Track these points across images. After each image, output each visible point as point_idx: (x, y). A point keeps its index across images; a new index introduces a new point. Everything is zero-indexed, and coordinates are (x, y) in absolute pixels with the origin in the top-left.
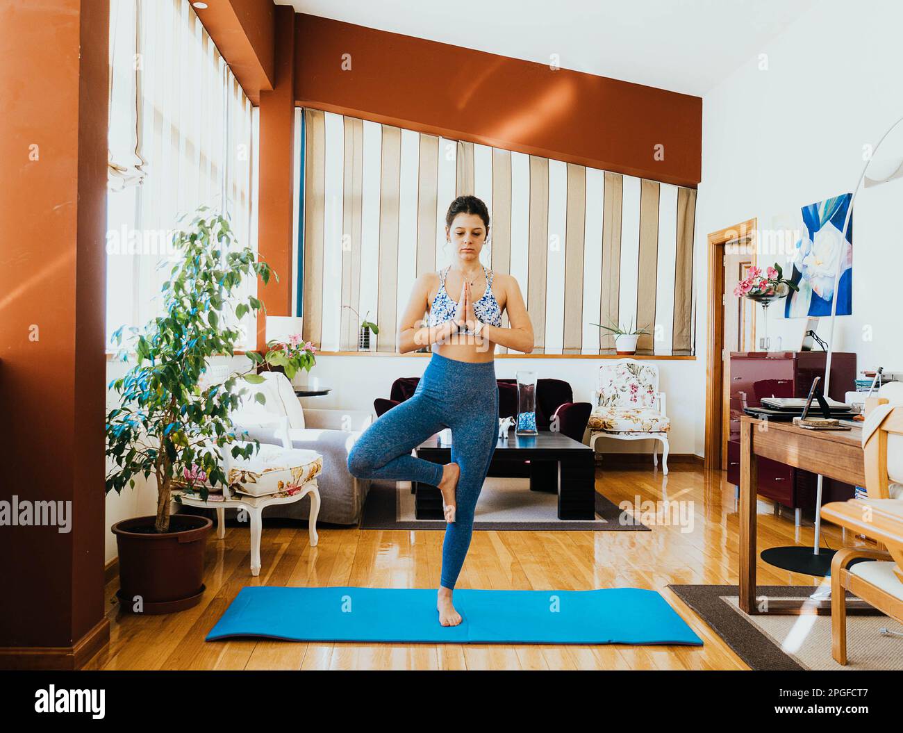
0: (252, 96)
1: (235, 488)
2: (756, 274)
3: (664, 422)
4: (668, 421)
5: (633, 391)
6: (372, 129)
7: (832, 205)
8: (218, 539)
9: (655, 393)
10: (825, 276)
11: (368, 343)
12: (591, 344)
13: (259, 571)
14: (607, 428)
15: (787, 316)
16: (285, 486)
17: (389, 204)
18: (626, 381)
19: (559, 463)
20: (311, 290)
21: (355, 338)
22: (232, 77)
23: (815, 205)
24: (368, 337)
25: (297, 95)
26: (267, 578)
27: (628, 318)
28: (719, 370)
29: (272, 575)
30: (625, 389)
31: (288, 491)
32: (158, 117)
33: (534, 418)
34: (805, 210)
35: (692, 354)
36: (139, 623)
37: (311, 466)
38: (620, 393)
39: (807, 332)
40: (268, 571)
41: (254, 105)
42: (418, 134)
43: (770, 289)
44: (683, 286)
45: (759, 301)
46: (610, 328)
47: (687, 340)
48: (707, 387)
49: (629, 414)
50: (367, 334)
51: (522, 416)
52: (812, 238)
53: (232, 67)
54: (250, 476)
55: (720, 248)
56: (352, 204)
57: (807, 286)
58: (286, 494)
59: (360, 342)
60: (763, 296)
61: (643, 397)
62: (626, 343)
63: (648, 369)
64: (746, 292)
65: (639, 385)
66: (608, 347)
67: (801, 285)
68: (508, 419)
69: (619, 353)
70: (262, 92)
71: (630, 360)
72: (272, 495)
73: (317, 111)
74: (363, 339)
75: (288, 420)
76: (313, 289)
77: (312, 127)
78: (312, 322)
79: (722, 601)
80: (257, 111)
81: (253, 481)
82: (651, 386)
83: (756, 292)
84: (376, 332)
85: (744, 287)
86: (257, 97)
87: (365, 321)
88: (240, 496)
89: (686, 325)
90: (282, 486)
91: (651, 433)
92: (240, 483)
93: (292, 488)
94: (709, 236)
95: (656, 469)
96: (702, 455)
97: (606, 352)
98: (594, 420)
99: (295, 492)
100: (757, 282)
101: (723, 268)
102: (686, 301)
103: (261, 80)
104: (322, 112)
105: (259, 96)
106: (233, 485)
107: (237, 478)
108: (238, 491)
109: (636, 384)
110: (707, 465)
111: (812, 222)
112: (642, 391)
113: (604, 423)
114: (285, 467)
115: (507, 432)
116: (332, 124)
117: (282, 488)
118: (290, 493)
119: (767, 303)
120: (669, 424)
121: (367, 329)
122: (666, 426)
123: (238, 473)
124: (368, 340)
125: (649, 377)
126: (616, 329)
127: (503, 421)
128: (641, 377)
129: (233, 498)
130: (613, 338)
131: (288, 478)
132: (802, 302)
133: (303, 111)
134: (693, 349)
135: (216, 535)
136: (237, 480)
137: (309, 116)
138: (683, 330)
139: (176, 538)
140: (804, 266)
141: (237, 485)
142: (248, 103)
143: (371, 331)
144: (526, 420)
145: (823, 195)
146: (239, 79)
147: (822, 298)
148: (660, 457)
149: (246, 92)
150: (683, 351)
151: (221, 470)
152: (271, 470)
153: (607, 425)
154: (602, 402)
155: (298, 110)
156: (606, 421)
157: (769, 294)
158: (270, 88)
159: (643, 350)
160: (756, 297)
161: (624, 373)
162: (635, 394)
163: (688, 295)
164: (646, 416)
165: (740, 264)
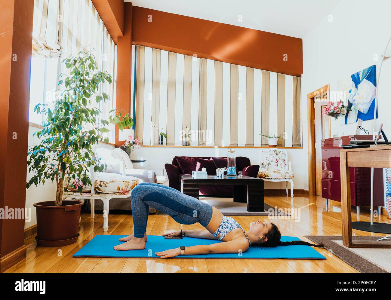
0: (115, 39)
1: (97, 189)
2: (332, 104)
3: (291, 174)
4: (293, 173)
5: (277, 162)
6: (164, 54)
7: (366, 72)
8: (91, 218)
9: (286, 163)
10: (364, 103)
11: (163, 142)
12: (258, 142)
13: (107, 230)
14: (266, 177)
15: (346, 123)
16: (121, 189)
17: (171, 84)
18: (273, 157)
19: (248, 185)
20: (138, 120)
21: (157, 140)
22: (106, 29)
23: (358, 74)
24: (162, 140)
25: (133, 39)
26: (111, 233)
27: (273, 131)
28: (314, 152)
29: (114, 231)
30: (273, 161)
31: (122, 192)
32: (70, 34)
33: (235, 169)
34: (353, 76)
35: (301, 146)
36: (44, 250)
37: (134, 182)
38: (271, 163)
39: (358, 126)
40: (112, 230)
41: (115, 44)
42: (184, 55)
43: (338, 111)
44: (296, 118)
45: (333, 116)
46: (265, 136)
47: (299, 141)
48: (309, 160)
49: (275, 171)
50: (162, 138)
51: (230, 168)
52: (357, 87)
53: (106, 25)
54: (104, 183)
55: (312, 100)
56: (156, 84)
57: (355, 109)
58: (121, 194)
59: (159, 141)
60: (335, 114)
61: (281, 164)
62: (273, 141)
63: (283, 152)
64: (328, 112)
65: (279, 159)
66: (265, 144)
67: (352, 108)
68: (224, 168)
69: (269, 146)
70: (118, 37)
71: (275, 149)
72: (114, 193)
73: (142, 46)
74: (160, 140)
75: (124, 162)
76: (139, 120)
77: (139, 53)
78: (139, 134)
79: (333, 242)
80: (116, 46)
81: (105, 186)
82: (284, 159)
83: (332, 112)
84: (166, 137)
85: (327, 110)
86: (116, 40)
87: (161, 133)
88: (99, 193)
89: (298, 134)
90: (119, 189)
91: (286, 178)
92: (99, 187)
93: (124, 191)
94: (307, 95)
95: (287, 196)
96: (307, 189)
97: (264, 146)
98: (260, 173)
99: (126, 193)
100: (332, 108)
101: (314, 109)
102: (298, 124)
103: (118, 32)
104: (143, 47)
105: (117, 39)
106: (96, 188)
107: (97, 184)
108: (98, 191)
109: (278, 159)
110: (310, 194)
111: (356, 80)
112: (280, 162)
113: (265, 174)
114: (121, 181)
115: (223, 174)
116: (148, 52)
117: (119, 190)
118: (123, 193)
119: (337, 117)
120: (293, 175)
121: (162, 136)
122: (292, 176)
123: (98, 182)
124: (163, 141)
125: (283, 156)
126: (268, 136)
127: (221, 170)
128: (280, 155)
129: (96, 194)
130: (267, 140)
131: (122, 186)
132: (353, 115)
133: (136, 46)
134: (301, 145)
135: (91, 217)
136: (98, 185)
137: (138, 48)
138: (297, 137)
139: (64, 208)
140: (353, 100)
141: (98, 188)
142: (113, 43)
143: (164, 137)
144: (232, 170)
145: (362, 67)
146: (109, 31)
147: (363, 113)
148: (289, 191)
149: (112, 38)
150: (297, 145)
151: (89, 179)
152: (114, 181)
153: (266, 175)
154: (263, 167)
155: (134, 46)
156: (265, 173)
157: (338, 113)
158: (122, 35)
159: (280, 145)
160: (332, 114)
161: (272, 154)
162: (278, 163)
163: (298, 122)
164: (283, 172)
165: (322, 106)
